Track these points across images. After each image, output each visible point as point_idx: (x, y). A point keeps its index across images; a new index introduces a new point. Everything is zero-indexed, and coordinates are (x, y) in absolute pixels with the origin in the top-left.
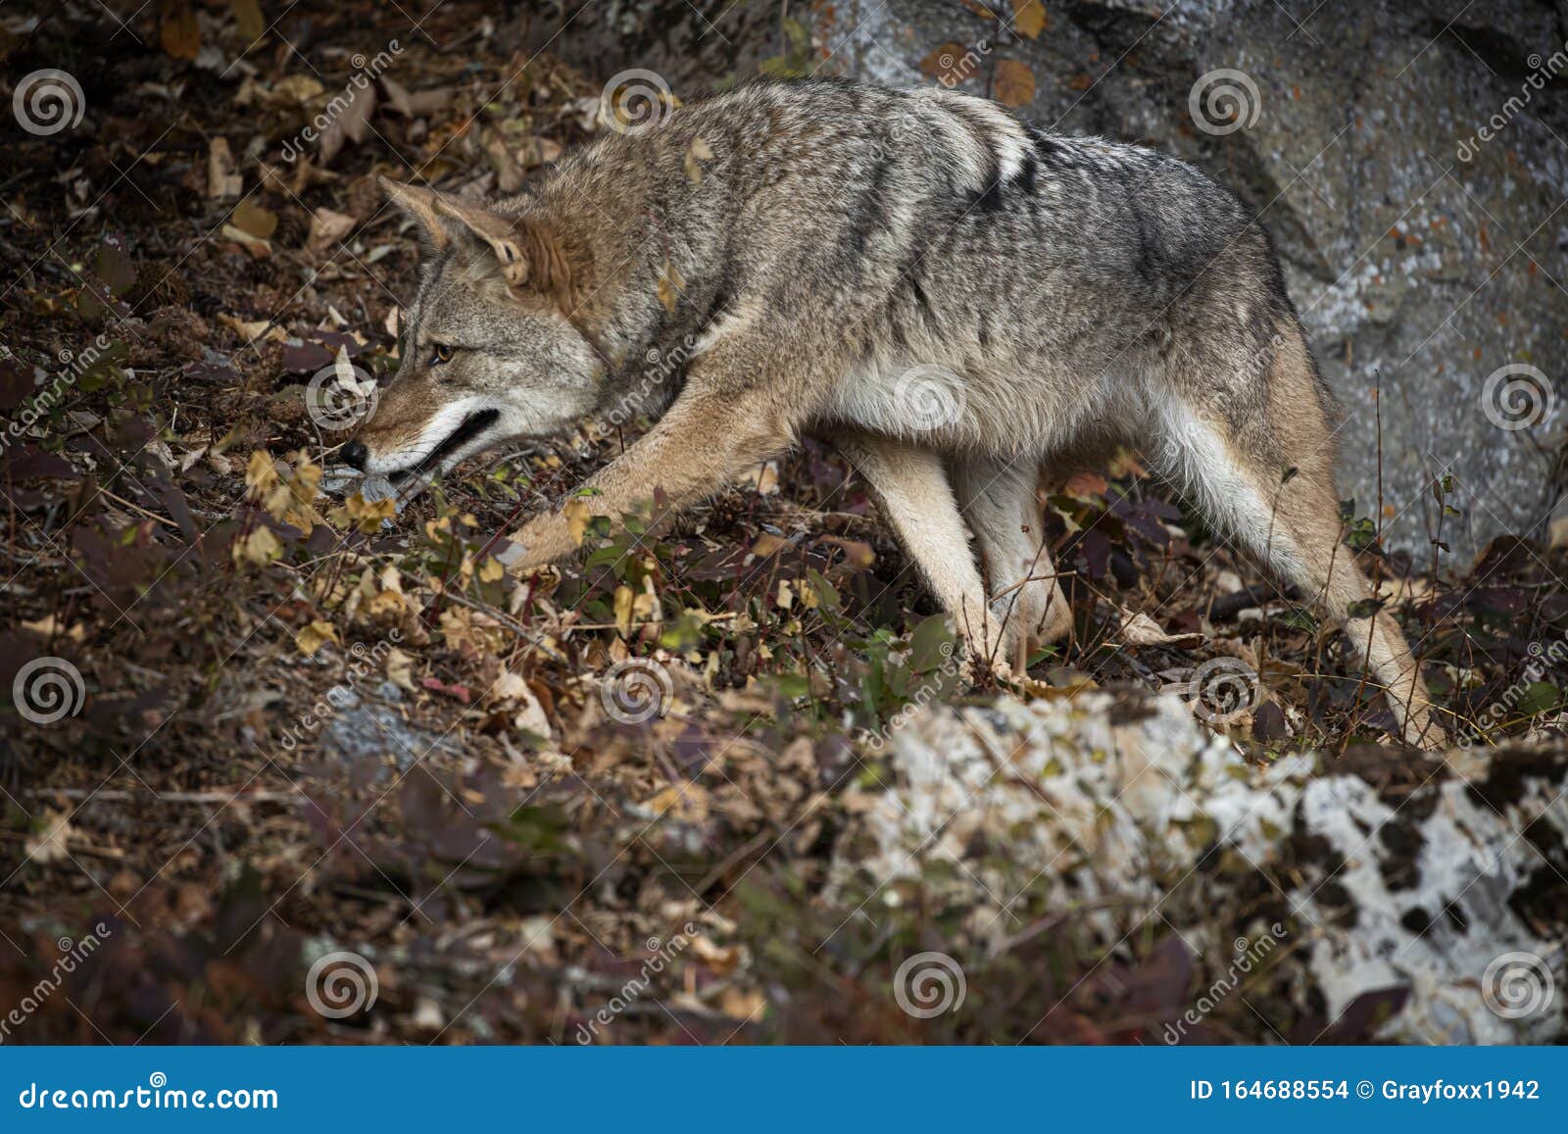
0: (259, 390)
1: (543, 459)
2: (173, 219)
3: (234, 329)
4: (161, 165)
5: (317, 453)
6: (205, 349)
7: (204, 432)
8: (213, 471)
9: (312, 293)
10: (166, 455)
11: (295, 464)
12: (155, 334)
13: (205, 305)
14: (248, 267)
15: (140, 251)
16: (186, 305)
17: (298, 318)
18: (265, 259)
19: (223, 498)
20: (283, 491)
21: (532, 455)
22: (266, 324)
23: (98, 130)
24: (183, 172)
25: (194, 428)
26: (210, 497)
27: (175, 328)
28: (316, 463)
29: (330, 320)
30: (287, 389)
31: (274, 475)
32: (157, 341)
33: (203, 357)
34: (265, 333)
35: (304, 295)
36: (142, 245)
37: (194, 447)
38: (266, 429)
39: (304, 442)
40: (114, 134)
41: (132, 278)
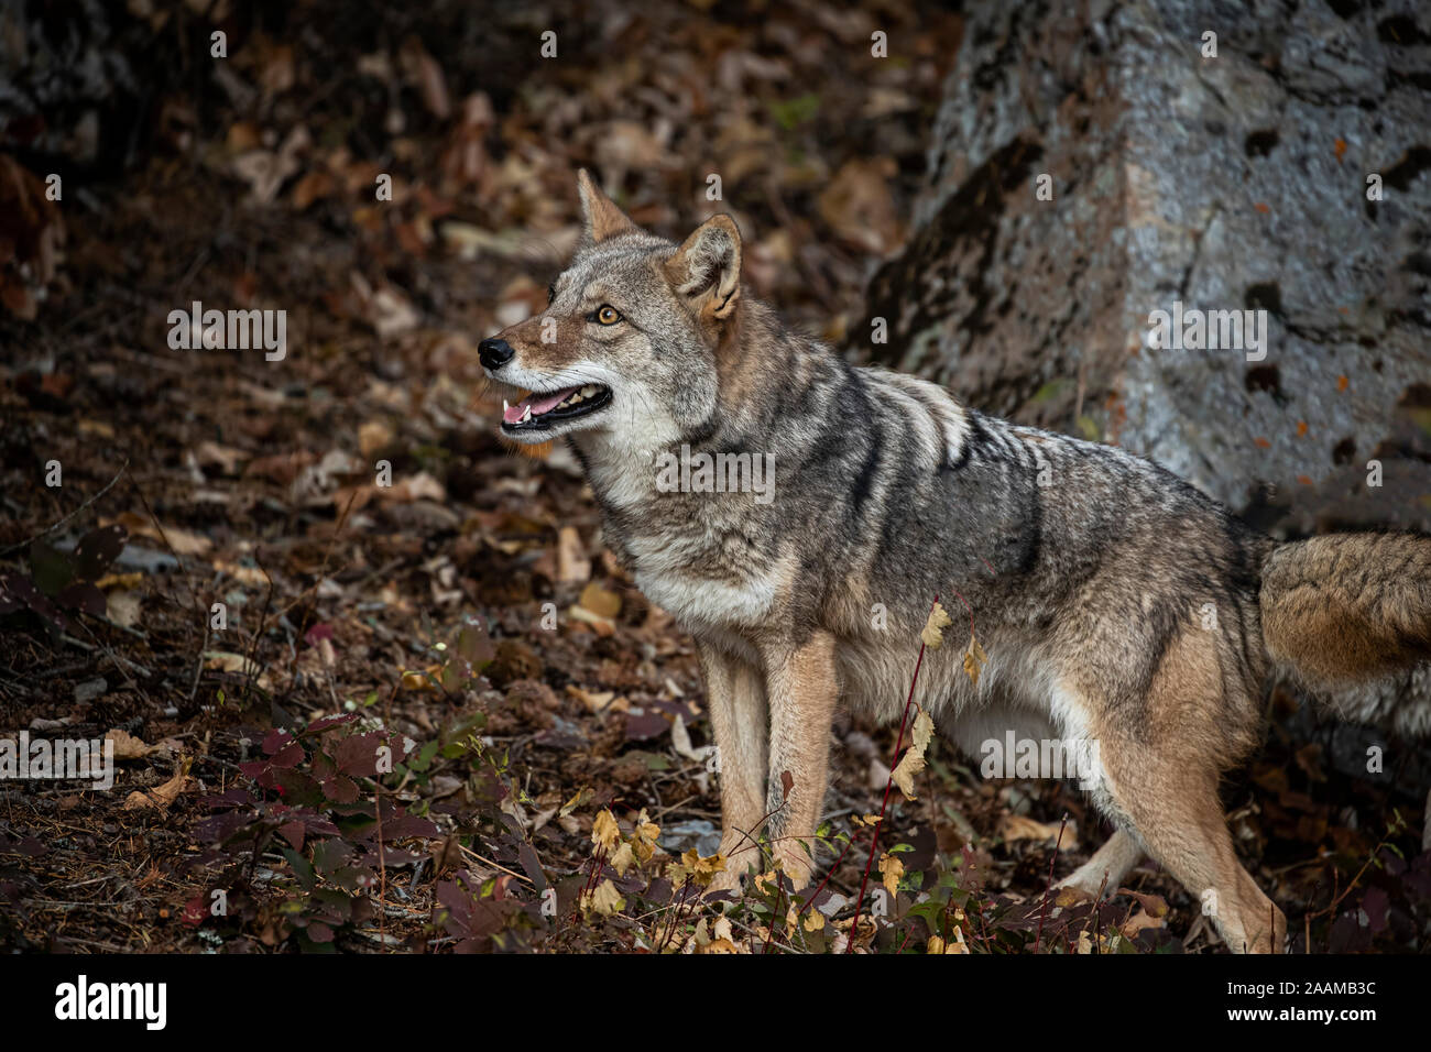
0: (604, 755)
1: (861, 818)
2: (527, 602)
3: (581, 700)
4: (518, 553)
5: (656, 812)
6: (555, 718)
7: (554, 794)
8: (561, 829)
9: (652, 668)
10: (521, 815)
11: (636, 823)
12: (511, 705)
13: (556, 679)
14: (594, 644)
15: (498, 632)
16: (538, 679)
17: (638, 689)
18: (609, 637)
19: (571, 855)
20: (626, 848)
21: (850, 814)
22: (608, 696)
23: (462, 522)
24: (537, 560)
25: (546, 790)
26: (559, 853)
27: (530, 700)
28: (655, 822)
29: (667, 692)
30: (630, 754)
31: (617, 833)
32: (513, 711)
33: (553, 726)
34: (609, 703)
35: (645, 670)
36: (500, 626)
37: (545, 808)
38: (609, 791)
39: (642, 803)
40: (475, 526)
41: (491, 656)
